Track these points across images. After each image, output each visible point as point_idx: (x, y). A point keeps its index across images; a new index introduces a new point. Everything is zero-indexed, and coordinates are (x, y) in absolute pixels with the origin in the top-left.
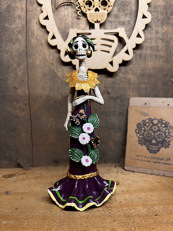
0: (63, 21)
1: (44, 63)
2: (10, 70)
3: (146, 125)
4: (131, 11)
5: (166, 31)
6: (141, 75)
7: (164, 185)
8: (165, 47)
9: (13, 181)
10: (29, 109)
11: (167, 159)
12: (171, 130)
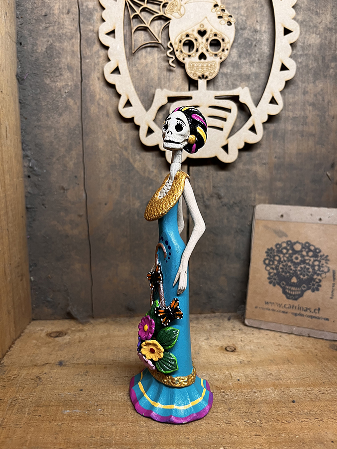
0: (143, 75)
1: (111, 147)
2: (54, 159)
3: (282, 252)
4: (261, 56)
5: (322, 90)
6: (275, 166)
7: (308, 353)
8: (318, 118)
9: (66, 344)
10: (86, 224)
11: (315, 310)
12: (323, 262)
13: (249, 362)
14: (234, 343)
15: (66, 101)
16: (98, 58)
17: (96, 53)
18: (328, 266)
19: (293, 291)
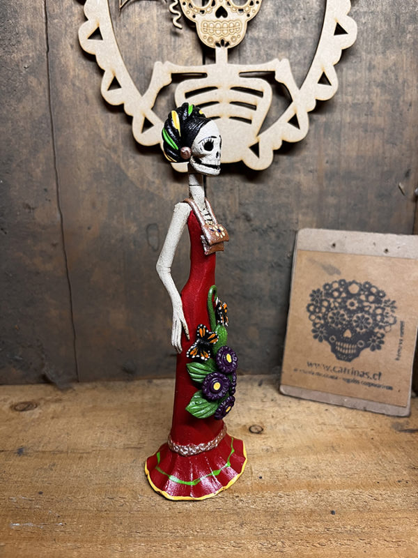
0: (137, 40)
1: (94, 147)
2: (14, 165)
3: (332, 295)
4: (307, 13)
5: (395, 65)
6: (326, 175)
7: (361, 435)
8: (389, 105)
9: (33, 421)
10: (63, 255)
11: (374, 375)
13: (278, 450)
14: (262, 421)
15: (26, 81)
16: (70, 17)
17: (67, 9)
18: (395, 315)
19: (346, 349)
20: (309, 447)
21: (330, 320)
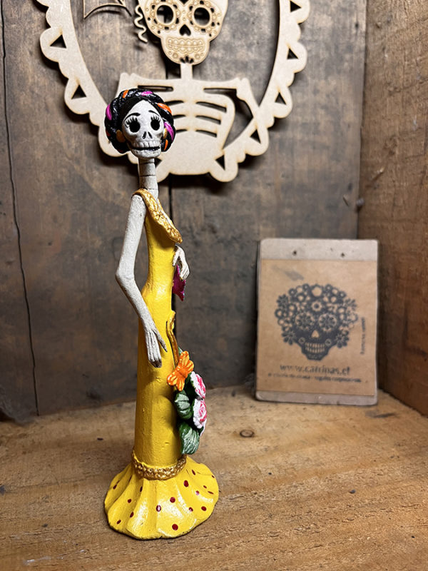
0: (100, 51)
1: (55, 157)
3: (297, 300)
4: (260, 38)
5: (335, 89)
6: (282, 188)
7: (343, 425)
8: (332, 125)
10: (21, 274)
11: (343, 371)
12: (350, 308)
13: (276, 448)
14: (250, 425)
16: (29, 23)
17: (26, 15)
18: (356, 312)
20: (304, 442)
21: (298, 323)
